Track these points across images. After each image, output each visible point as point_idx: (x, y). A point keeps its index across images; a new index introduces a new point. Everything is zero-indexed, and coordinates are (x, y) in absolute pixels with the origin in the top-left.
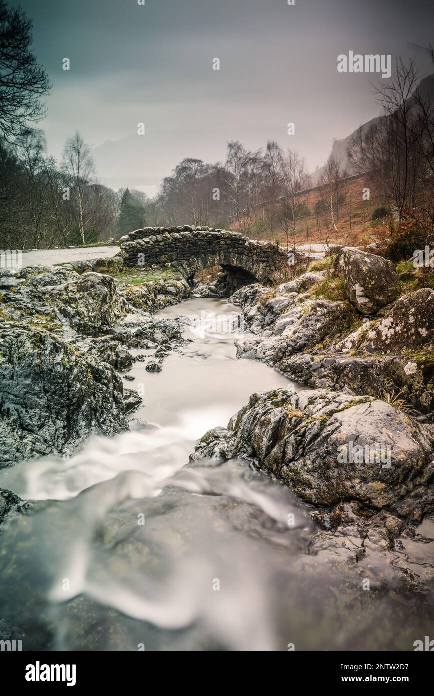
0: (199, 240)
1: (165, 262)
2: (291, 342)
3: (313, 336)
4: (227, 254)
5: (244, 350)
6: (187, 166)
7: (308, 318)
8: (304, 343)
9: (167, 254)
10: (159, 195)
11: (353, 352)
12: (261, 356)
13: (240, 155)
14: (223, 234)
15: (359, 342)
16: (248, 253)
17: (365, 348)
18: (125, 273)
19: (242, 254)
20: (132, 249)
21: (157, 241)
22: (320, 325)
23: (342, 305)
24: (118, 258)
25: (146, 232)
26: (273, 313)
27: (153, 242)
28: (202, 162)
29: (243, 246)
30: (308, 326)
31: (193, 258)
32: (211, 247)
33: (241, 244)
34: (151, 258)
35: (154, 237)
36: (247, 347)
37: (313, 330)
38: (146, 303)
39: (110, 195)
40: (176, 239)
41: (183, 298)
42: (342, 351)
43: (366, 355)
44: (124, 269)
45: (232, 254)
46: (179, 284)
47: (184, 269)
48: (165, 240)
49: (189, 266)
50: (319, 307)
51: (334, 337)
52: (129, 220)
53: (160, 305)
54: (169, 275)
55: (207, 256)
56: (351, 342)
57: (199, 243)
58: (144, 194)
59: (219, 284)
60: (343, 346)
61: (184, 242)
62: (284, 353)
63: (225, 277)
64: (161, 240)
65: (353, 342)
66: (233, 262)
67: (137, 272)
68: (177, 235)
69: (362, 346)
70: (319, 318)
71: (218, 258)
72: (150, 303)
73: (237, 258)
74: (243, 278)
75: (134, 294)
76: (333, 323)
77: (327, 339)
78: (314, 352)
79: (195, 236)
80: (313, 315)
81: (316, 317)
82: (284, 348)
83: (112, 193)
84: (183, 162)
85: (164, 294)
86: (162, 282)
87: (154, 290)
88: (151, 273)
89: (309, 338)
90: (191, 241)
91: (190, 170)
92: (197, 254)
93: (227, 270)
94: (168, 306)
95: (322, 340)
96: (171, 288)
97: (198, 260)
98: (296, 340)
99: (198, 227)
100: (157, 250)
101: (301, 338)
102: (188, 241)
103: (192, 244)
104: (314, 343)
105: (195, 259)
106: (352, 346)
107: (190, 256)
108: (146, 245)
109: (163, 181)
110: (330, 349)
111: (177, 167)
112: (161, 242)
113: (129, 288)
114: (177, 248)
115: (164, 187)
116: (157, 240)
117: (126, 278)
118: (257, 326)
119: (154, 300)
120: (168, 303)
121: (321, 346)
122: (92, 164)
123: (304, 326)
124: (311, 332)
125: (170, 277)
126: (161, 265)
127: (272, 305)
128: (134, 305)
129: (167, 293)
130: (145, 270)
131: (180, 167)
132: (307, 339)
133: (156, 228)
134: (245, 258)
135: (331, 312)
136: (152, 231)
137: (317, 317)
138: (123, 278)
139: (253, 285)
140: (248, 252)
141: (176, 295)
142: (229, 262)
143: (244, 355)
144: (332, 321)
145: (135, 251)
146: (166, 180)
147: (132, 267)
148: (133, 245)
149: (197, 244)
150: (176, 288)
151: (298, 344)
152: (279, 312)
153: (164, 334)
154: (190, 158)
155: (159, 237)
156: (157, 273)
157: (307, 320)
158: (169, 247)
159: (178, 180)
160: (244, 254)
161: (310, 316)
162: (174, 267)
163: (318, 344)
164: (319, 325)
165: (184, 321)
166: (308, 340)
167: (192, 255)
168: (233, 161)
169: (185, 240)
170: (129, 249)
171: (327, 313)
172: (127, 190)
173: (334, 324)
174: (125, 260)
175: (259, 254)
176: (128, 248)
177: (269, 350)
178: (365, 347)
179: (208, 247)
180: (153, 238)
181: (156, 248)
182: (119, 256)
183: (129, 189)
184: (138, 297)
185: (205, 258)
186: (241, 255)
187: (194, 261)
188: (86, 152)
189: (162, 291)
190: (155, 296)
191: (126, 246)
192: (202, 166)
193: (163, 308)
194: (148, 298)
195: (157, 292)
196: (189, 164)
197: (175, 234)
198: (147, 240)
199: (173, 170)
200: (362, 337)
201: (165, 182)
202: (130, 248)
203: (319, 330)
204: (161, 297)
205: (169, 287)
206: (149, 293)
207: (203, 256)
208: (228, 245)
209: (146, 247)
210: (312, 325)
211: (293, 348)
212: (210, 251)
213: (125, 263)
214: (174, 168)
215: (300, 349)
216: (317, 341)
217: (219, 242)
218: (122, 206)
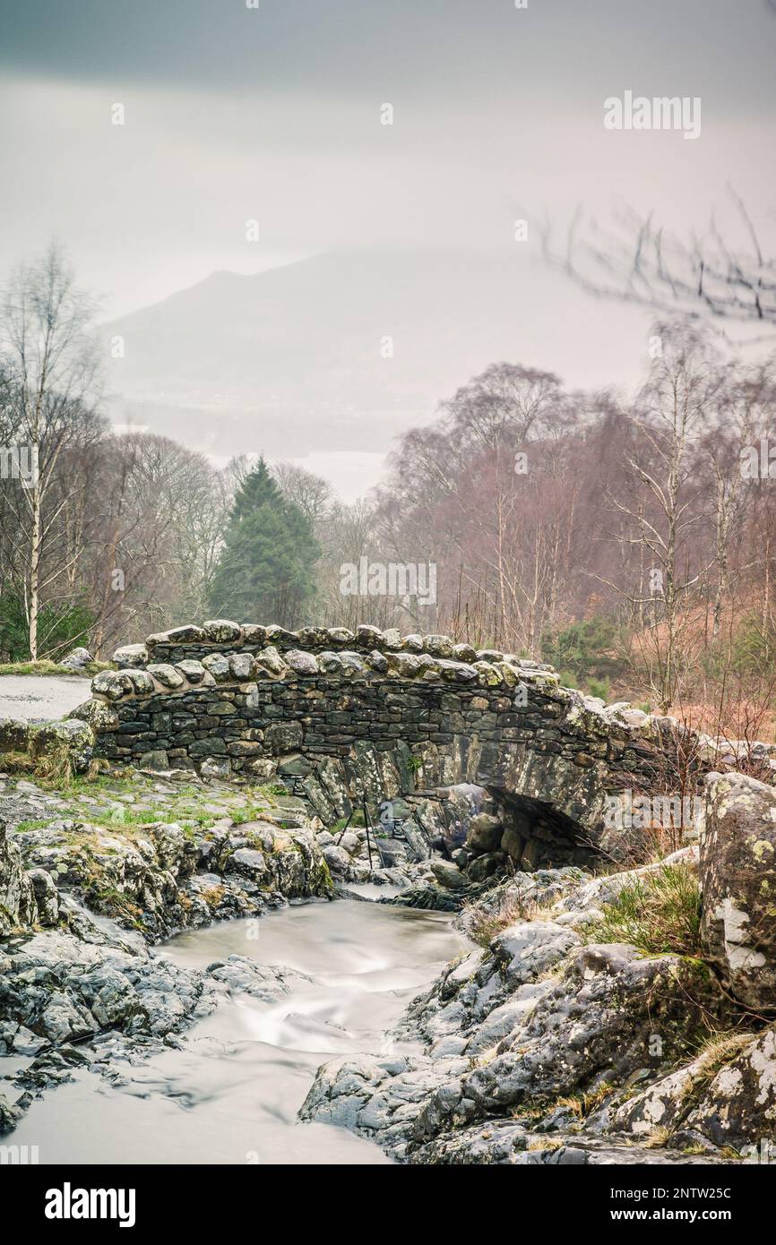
0: (391, 684)
1: (254, 755)
2: (475, 1079)
3: (550, 1067)
4: (493, 746)
5: (328, 1094)
6: (497, 392)
7: (549, 1003)
8: (516, 1087)
9: (263, 728)
10: (379, 493)
11: (658, 1136)
12: (376, 1122)
13: (696, 366)
14: (485, 672)
15: (686, 1101)
16: (576, 751)
17: (698, 1126)
18: (95, 781)
19: (552, 751)
20: (133, 696)
21: (231, 676)
22: (580, 1031)
23: (673, 969)
24: (77, 723)
25: (212, 639)
26: (506, 976)
27: (215, 676)
28: (557, 382)
29: (557, 723)
30: (544, 1028)
31: (361, 751)
32: (436, 715)
33: (551, 715)
34: (203, 734)
35: (224, 660)
36: (340, 1086)
37: (554, 1047)
38: (140, 898)
39: (194, 479)
40: (303, 674)
41: (292, 894)
42: (629, 1129)
43: (696, 1150)
44: (96, 765)
45: (513, 748)
46: (282, 839)
47: (325, 787)
48: (263, 675)
49: (345, 778)
50: (591, 968)
51: (626, 1078)
52: (254, 581)
53: (193, 912)
54: (256, 805)
55: (415, 746)
56: (663, 1099)
57: (390, 696)
58: (322, 484)
59: (472, 858)
60: (637, 1113)
61: (335, 690)
62: (447, 1116)
63: (497, 831)
64: (246, 672)
65: (667, 1101)
66: (515, 777)
67: (140, 782)
68: (308, 660)
69: (690, 1119)
70: (582, 1006)
71: (458, 758)
72: (154, 901)
73: (531, 766)
74: (559, 841)
75: (97, 861)
76: (629, 1028)
77: (601, 1083)
78: (545, 1123)
79: (379, 669)
80: (569, 992)
81: (574, 1000)
82: (447, 1100)
83: (204, 473)
84: (486, 376)
85: (221, 874)
86: (221, 829)
87: (181, 853)
88: (193, 789)
89: (536, 1071)
90: (362, 685)
91: (508, 410)
92: (378, 738)
93: (507, 808)
94: (225, 917)
95: (583, 1083)
96: (253, 852)
97: (379, 759)
98: (491, 1072)
99: (408, 637)
100: (229, 708)
101: (509, 1069)
102: (348, 684)
103: (363, 697)
104: (549, 1093)
105: (369, 754)
106: (663, 1116)
107: (352, 742)
108: (187, 686)
109: (399, 442)
110: (597, 1119)
111: (462, 392)
112: (245, 679)
113: (83, 840)
114: (305, 709)
115: (403, 463)
116: (231, 670)
117: (93, 801)
118: (451, 1019)
119: (175, 893)
120: (228, 905)
121: (573, 1104)
122: (95, 366)
123: (532, 1029)
124: (546, 1052)
125: (259, 810)
126: (237, 766)
127: (509, 947)
128: (92, 902)
129: (235, 869)
130: (175, 778)
131: (472, 396)
132: (528, 1073)
133: (250, 628)
134: (561, 766)
135: (626, 988)
136: (237, 635)
137: (579, 1002)
138: (83, 799)
139: (551, 872)
140: (576, 746)
141: (266, 880)
142: (500, 777)
143: (322, 1110)
144: (628, 1019)
145: (143, 704)
146: (413, 437)
147: (128, 763)
148: (140, 684)
149: (381, 697)
150: (269, 855)
151: (496, 1092)
152: (524, 974)
153: (85, 1009)
154: (514, 362)
155: (242, 664)
156: (218, 789)
157: (545, 1008)
158: (274, 701)
159: (458, 444)
160: (559, 753)
161: (558, 995)
162: (286, 776)
163: (566, 1096)
164: (578, 1031)
165: (241, 977)
166: (532, 1081)
167: (361, 737)
168: (668, 388)
169: (335, 680)
170: (120, 697)
171: (613, 992)
172: (262, 466)
173: (634, 1033)
174: (100, 733)
175: (618, 760)
176: (117, 691)
177: (411, 1101)
178: (700, 1122)
179: (424, 713)
180: (218, 663)
181: (224, 700)
182: (84, 718)
183: (270, 463)
184: (111, 874)
185: (406, 752)
186: (547, 753)
187: (363, 762)
188: (81, 316)
189: (217, 861)
190: (184, 874)
191: (112, 682)
192: (557, 398)
193: (203, 925)
194: (148, 879)
195: (193, 863)
196: (506, 384)
197: (303, 654)
198: (193, 667)
199: (442, 404)
200: (698, 1085)
201: (407, 447)
202: (127, 692)
203: (575, 1047)
204: (207, 883)
205: (245, 851)
206: (163, 865)
207: (402, 745)
208: (499, 713)
209: (187, 694)
210: (557, 1027)
211: (479, 1102)
212: (429, 731)
213: (99, 745)
214: (450, 394)
215: (501, 1108)
216: (563, 1087)
217: (468, 700)
218: (234, 524)
